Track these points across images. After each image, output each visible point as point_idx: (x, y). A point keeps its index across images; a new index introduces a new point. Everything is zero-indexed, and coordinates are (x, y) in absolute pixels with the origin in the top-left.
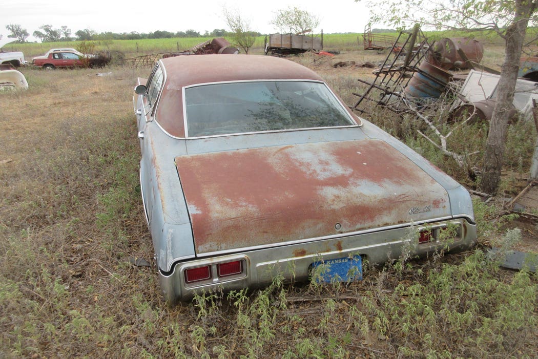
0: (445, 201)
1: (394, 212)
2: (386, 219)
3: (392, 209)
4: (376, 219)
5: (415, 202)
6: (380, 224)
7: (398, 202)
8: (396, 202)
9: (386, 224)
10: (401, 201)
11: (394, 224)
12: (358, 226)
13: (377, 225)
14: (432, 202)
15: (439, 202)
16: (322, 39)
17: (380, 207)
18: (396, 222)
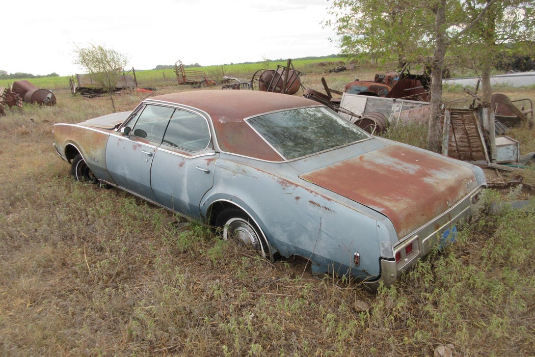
2: (461, 193)
3: (461, 186)
5: (466, 180)
6: (460, 197)
8: (460, 181)
12: (454, 201)
14: (471, 178)
16: (135, 77)
17: (457, 186)
18: (465, 195)
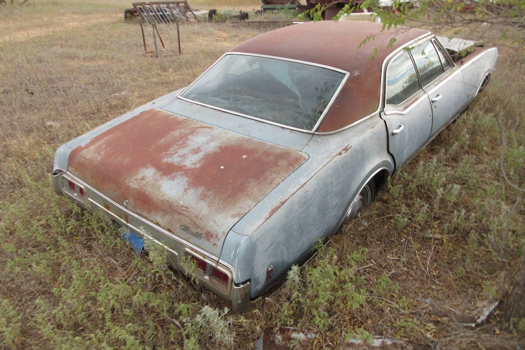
0: (219, 240)
1: (168, 217)
2: (159, 219)
3: (167, 214)
4: (152, 214)
5: (189, 221)
6: (154, 220)
7: (176, 211)
8: (173, 210)
9: (158, 224)
10: (178, 212)
11: (164, 228)
12: (138, 211)
13: (151, 219)
14: (205, 231)
15: (212, 236)
17: (160, 205)
18: (166, 228)
